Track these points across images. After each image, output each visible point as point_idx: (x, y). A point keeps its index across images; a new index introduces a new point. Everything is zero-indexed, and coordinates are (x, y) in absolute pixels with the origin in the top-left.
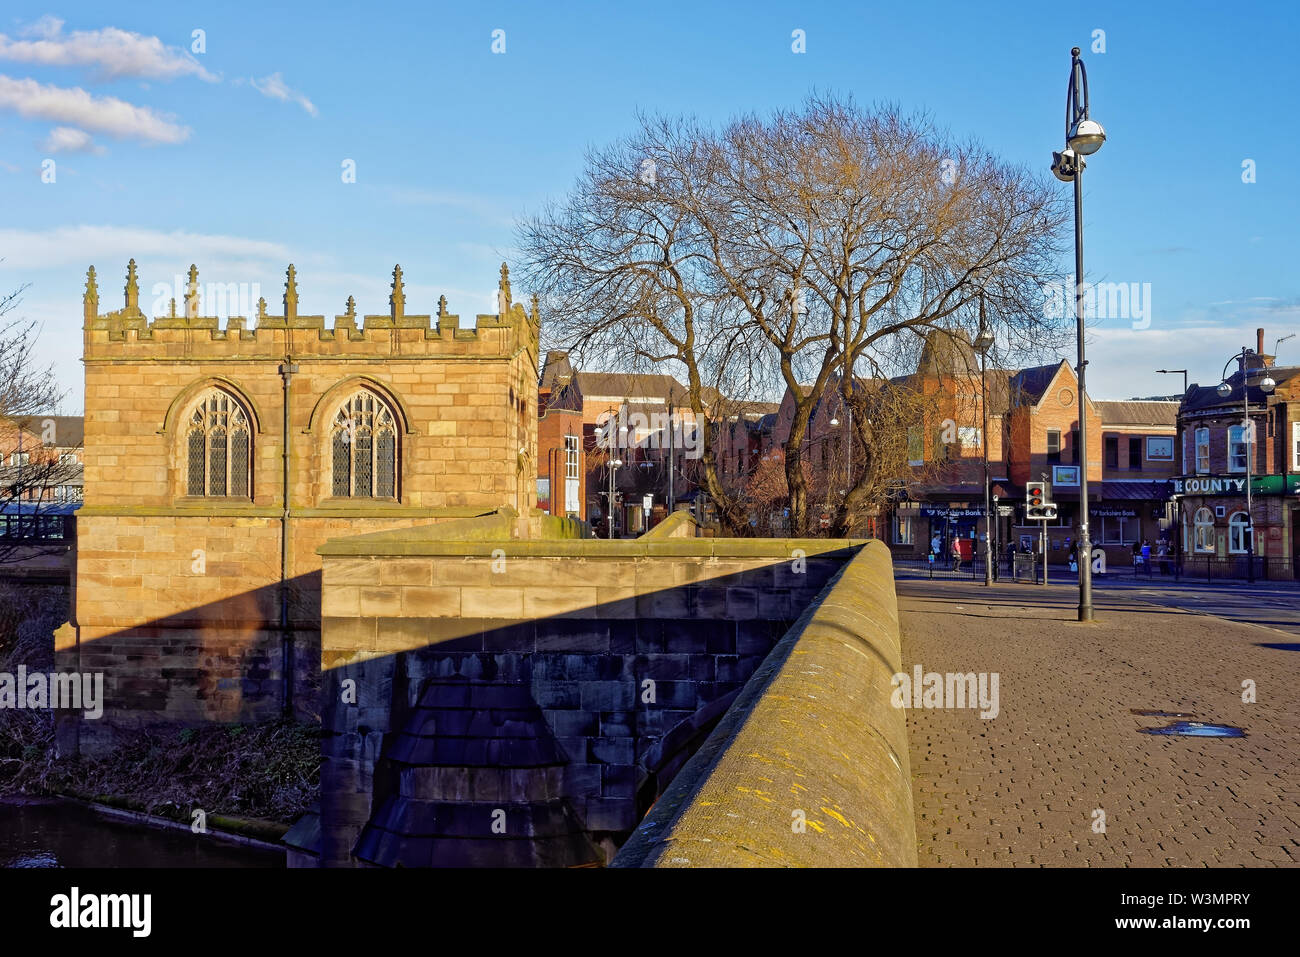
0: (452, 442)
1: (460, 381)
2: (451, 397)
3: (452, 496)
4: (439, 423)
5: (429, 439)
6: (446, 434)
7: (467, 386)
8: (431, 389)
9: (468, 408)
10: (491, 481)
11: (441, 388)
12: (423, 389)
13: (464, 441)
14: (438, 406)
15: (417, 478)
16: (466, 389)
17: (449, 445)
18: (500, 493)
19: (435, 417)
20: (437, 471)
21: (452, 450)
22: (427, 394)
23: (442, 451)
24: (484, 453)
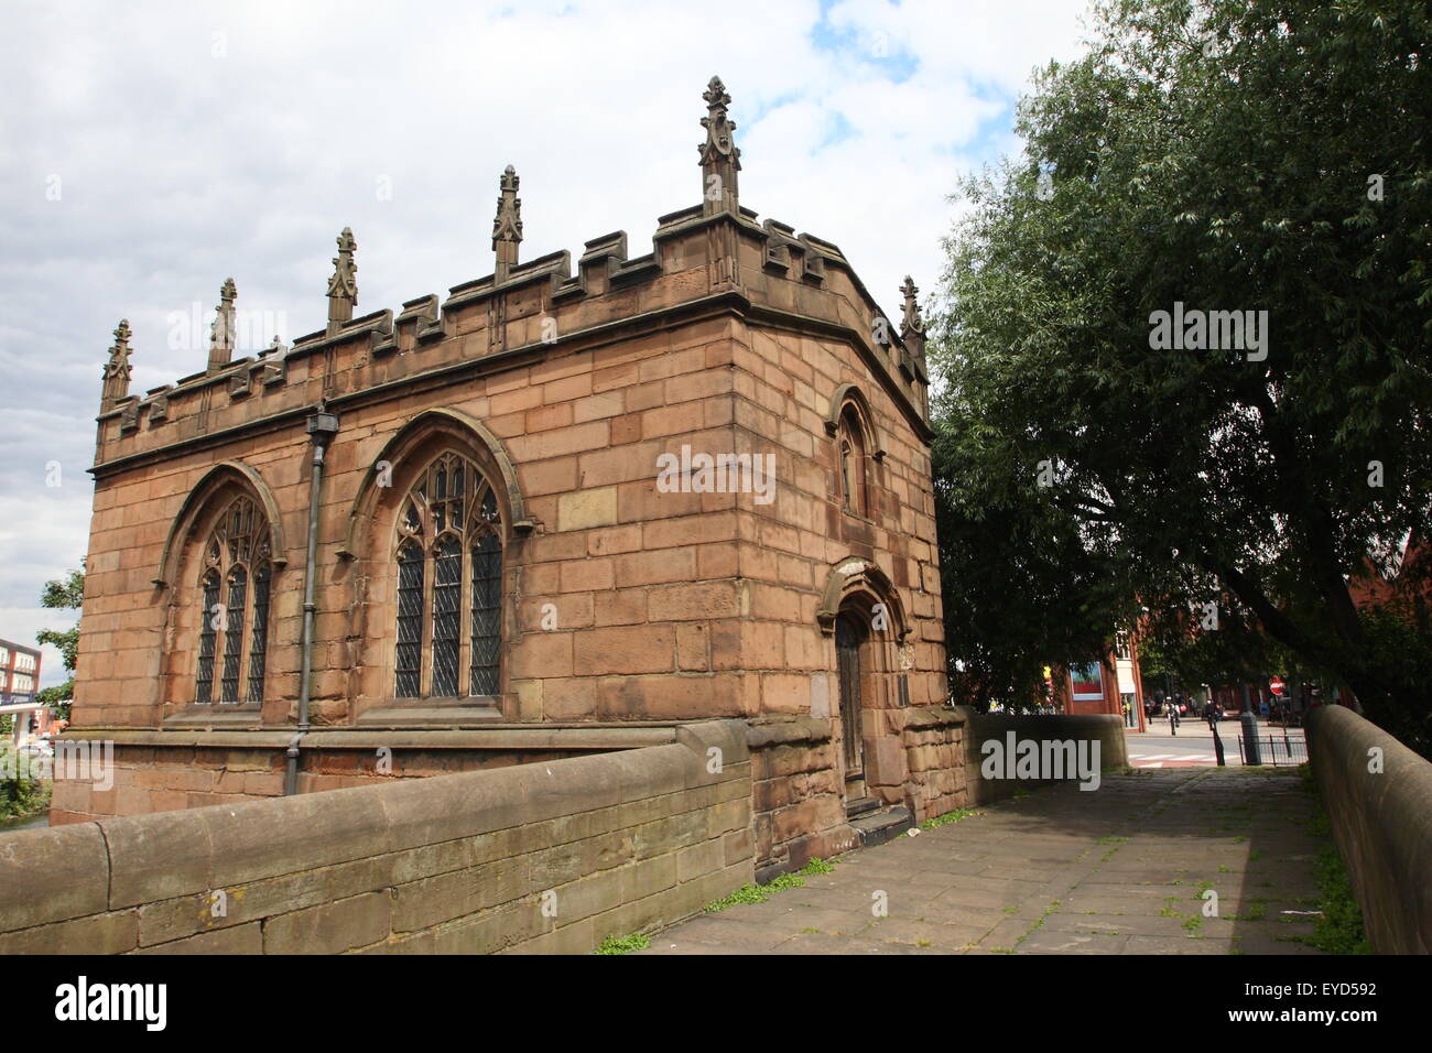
0: (610, 542)
1: (623, 382)
2: (604, 427)
3: (611, 688)
4: (579, 497)
5: (560, 540)
6: (593, 523)
7: (640, 391)
8: (563, 416)
9: (641, 447)
10: (701, 642)
11: (585, 410)
12: (548, 418)
13: (634, 536)
14: (578, 454)
15: (534, 644)
16: (636, 399)
17: (602, 552)
18: (726, 677)
19: (572, 486)
20: (578, 623)
21: (607, 562)
22: (555, 429)
23: (587, 567)
24: (682, 564)
